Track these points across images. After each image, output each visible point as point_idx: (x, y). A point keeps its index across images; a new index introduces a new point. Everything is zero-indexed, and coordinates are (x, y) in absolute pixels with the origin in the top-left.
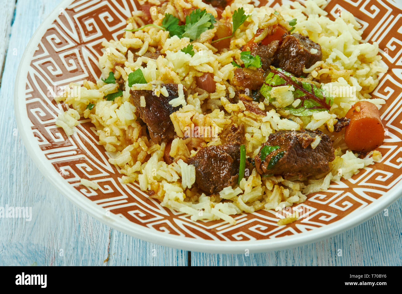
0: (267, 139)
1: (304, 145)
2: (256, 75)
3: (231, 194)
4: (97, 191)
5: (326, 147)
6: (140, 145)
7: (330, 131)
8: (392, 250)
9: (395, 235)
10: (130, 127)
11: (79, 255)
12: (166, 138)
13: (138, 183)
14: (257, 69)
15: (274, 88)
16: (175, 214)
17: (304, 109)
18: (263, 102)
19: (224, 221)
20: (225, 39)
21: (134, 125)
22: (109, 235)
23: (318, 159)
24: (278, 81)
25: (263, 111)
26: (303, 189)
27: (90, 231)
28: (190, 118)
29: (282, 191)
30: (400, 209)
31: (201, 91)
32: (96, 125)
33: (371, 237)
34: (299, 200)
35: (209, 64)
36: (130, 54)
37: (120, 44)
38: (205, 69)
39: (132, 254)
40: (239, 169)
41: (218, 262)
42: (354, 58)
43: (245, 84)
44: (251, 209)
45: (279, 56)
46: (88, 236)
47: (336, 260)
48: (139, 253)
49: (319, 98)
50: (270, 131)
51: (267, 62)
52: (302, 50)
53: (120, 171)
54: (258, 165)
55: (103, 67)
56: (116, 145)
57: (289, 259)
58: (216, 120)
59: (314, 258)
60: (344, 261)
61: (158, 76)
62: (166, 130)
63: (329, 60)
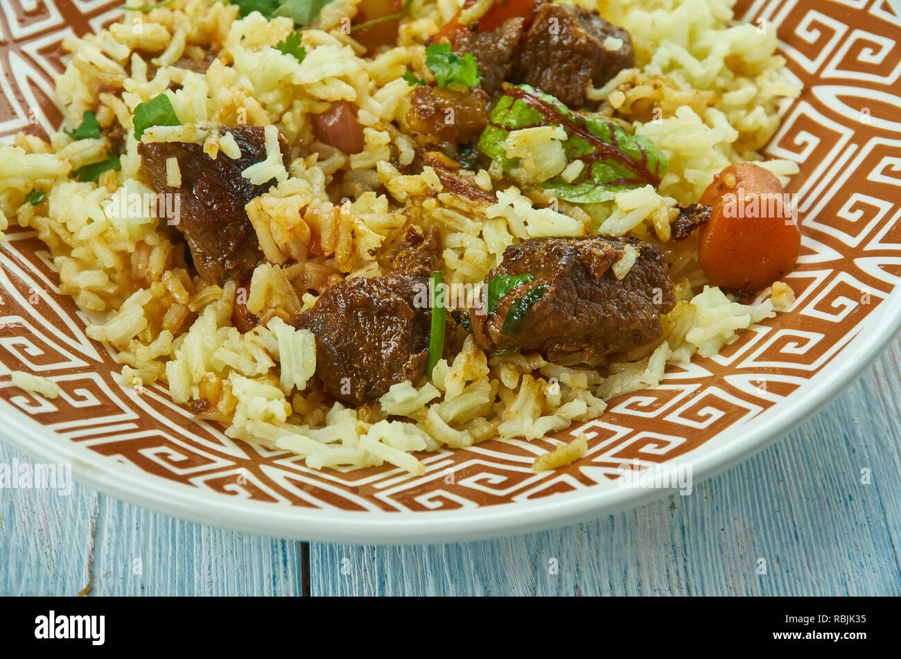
0: (500, 260)
1: (597, 270)
2: (464, 104)
3: (410, 401)
4: (57, 401)
5: (651, 276)
6: (170, 288)
7: (661, 237)
8: (828, 539)
9: (834, 502)
10: (140, 245)
11: (11, 581)
12: (236, 268)
13: (165, 384)
14: (471, 90)
15: (513, 134)
16: (266, 455)
17: (592, 186)
18: (487, 169)
19: (394, 467)
20: (384, 23)
21: (151, 239)
22: (90, 527)
23: (633, 306)
24: (525, 117)
25: (486, 192)
26: (598, 385)
27: (41, 520)
28: (297, 209)
29: (542, 389)
30: (846, 439)
31: (325, 151)
32: (52, 244)
33: (773, 509)
34: (588, 412)
35: (345, 79)
36: (139, 64)
37: (111, 39)
38: (334, 90)
39: (154, 575)
40: (429, 337)
41: (382, 584)
42: (715, 63)
43: (438, 126)
44: (463, 439)
45: (526, 57)
46: (34, 534)
47: (685, 568)
48: (173, 571)
49: (631, 157)
50: (508, 241)
51: (495, 73)
52: (583, 41)
53: (116, 358)
54: (478, 327)
55: (67, 102)
56: (105, 293)
57: (566, 571)
58: (367, 217)
59: (630, 566)
60: (707, 568)
61: (211, 112)
62: (236, 248)
63: (653, 69)
